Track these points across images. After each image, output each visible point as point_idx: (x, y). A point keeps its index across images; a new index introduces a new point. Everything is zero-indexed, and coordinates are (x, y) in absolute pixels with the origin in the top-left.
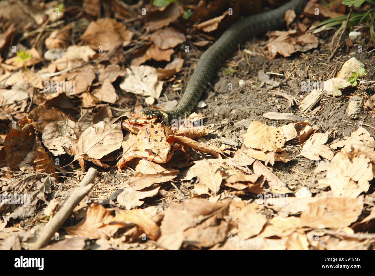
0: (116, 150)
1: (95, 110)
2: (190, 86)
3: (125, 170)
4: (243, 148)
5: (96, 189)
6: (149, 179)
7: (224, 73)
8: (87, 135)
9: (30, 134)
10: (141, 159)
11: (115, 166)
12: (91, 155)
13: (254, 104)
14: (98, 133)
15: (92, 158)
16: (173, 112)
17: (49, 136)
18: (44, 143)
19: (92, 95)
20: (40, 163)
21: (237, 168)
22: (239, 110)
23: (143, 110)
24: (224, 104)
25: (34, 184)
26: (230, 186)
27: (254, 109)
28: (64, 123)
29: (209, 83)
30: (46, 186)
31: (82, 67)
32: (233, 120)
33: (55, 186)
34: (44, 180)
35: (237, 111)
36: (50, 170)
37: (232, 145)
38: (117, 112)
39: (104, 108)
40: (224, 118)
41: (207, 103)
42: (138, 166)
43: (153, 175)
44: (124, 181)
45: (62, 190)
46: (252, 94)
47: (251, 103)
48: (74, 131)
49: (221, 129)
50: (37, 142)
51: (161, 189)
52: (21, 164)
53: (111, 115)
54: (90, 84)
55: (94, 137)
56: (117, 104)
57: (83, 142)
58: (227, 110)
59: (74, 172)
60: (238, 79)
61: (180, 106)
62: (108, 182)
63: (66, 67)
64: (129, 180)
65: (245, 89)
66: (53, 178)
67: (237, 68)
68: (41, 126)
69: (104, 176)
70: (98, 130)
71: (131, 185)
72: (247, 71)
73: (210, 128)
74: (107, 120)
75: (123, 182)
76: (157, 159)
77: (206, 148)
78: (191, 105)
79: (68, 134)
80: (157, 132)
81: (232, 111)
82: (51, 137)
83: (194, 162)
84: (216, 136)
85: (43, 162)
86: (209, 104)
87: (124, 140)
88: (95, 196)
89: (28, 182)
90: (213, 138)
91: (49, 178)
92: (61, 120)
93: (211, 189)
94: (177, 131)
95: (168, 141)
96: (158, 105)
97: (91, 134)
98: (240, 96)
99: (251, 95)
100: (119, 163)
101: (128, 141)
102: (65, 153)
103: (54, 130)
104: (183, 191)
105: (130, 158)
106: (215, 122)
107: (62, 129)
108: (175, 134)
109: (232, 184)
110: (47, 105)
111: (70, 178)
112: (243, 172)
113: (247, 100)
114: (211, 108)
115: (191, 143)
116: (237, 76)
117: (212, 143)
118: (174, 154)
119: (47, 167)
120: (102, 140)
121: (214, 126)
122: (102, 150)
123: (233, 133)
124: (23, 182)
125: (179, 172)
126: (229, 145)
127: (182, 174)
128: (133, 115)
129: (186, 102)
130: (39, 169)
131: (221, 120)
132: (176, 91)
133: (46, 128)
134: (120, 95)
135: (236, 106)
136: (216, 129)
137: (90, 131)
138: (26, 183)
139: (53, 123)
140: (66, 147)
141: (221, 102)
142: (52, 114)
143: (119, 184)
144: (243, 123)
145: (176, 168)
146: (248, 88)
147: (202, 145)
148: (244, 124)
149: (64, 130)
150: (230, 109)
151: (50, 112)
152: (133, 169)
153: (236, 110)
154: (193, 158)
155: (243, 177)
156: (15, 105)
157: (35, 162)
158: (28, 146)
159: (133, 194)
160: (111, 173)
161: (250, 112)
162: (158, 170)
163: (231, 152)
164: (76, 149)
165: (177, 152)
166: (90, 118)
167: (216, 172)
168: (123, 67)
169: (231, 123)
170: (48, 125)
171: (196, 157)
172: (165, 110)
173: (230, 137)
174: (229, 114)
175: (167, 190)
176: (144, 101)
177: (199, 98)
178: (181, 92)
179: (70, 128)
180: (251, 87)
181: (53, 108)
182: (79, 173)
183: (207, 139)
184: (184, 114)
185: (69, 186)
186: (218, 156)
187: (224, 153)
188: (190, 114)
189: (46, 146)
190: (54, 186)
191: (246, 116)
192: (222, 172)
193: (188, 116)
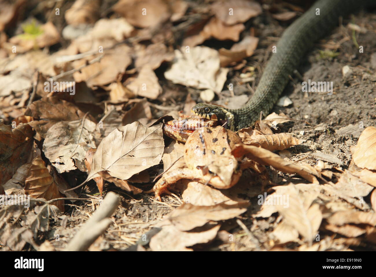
0: (152, 166)
1: (126, 107)
2: (266, 75)
3: (167, 197)
4: (353, 168)
5: (119, 226)
6: (202, 212)
7: (318, 57)
8: (110, 142)
9: (27, 139)
10: (190, 180)
11: (151, 191)
12: (115, 172)
13: (367, 102)
14: (127, 139)
15: (114, 178)
16: (241, 111)
17: (54, 143)
18: (45, 153)
19: (124, 87)
20: (35, 183)
21: (344, 200)
22: (343, 111)
23: (195, 107)
24: (320, 102)
25: (23, 215)
26: (335, 230)
27: (367, 109)
28: (78, 124)
29: (296, 71)
30: (41, 220)
31: (113, 48)
32: (333, 125)
33: (56, 219)
34: (39, 210)
35: (340, 112)
36: (51, 194)
37: (334, 163)
38: (159, 110)
39: (140, 105)
40: (318, 123)
41: (293, 100)
42: (186, 192)
43: (208, 207)
44: (163, 215)
45: (67, 226)
46: (364, 87)
47: (362, 100)
48: (94, 136)
49: (315, 138)
50: (35, 151)
51: (220, 230)
52: (6, 183)
53: (149, 115)
54: (123, 70)
55: (121, 146)
56: (160, 99)
57: (104, 153)
58: (323, 110)
59: (89, 197)
60: (340, 65)
61: (251, 102)
62: (139, 216)
63: (91, 48)
64: (170, 213)
65: (352, 79)
66: (54, 207)
67: (338, 50)
68: (43, 128)
69: (133, 206)
70: (126, 135)
71: (174, 222)
72: (353, 54)
73: (299, 136)
74: (143, 121)
75: (161, 216)
76: (216, 181)
77: (293, 166)
78: (269, 103)
79: (83, 141)
80: (216, 140)
81: (332, 112)
82: (56, 144)
83: (274, 188)
84: (308, 149)
85: (41, 181)
86: (296, 101)
87: (166, 152)
88: (116, 238)
89: (13, 213)
90: (303, 152)
91: (48, 207)
92: (74, 120)
93: (303, 233)
94: (247, 139)
95: (233, 153)
96: (219, 102)
97: (116, 141)
98: (344, 90)
99: (361, 88)
100: (158, 186)
101: (172, 153)
102: (75, 168)
103: (62, 134)
104: (256, 234)
105: (174, 180)
106: (305, 128)
107: (75, 133)
108: (245, 143)
109: (339, 226)
110: (55, 97)
111: (81, 207)
112: (353, 207)
113: (356, 96)
114: (299, 108)
115: (270, 157)
116: (339, 61)
117: (302, 159)
118: (242, 175)
119: (45, 189)
120: (133, 150)
121: (304, 134)
122: (131, 166)
123: (335, 145)
124: (5, 213)
125: (250, 204)
126: (330, 164)
127: (254, 207)
128: (181, 115)
129: (261, 97)
130: (34, 192)
131: (314, 126)
132: (246, 83)
133: (50, 130)
134: (164, 87)
135: (338, 104)
136: (308, 138)
137: (115, 137)
138: (9, 215)
139: (62, 123)
140: (78, 159)
141: (315, 99)
142: (61, 111)
143: (156, 219)
144: (350, 129)
145: (245, 197)
146: (356, 78)
147: (286, 161)
148: (351, 131)
149: (78, 134)
150: (328, 109)
151: (59, 107)
152: (179, 196)
153: (338, 110)
154: (272, 181)
155: (356, 216)
156: (11, 97)
157: (27, 181)
158: (21, 156)
159: (175, 236)
160: (144, 202)
161: (361, 113)
162: (216, 199)
163: (333, 175)
164: (93, 162)
165: (246, 171)
166: (118, 118)
167: (311, 205)
168: (171, 49)
169: (330, 129)
170: (54, 126)
171: (276, 180)
172: (229, 109)
173: (330, 151)
174: (328, 117)
175: (231, 232)
176: (199, 95)
177: (280, 93)
178: (254, 84)
179: (87, 131)
180: (361, 76)
181: (64, 101)
182: (95, 199)
183: (294, 152)
184: (257, 114)
185: (79, 220)
186: (312, 181)
187: (323, 176)
188: (267, 115)
189: (47, 156)
190: (53, 220)
191: (355, 119)
192: (321, 206)
193: (263, 118)
